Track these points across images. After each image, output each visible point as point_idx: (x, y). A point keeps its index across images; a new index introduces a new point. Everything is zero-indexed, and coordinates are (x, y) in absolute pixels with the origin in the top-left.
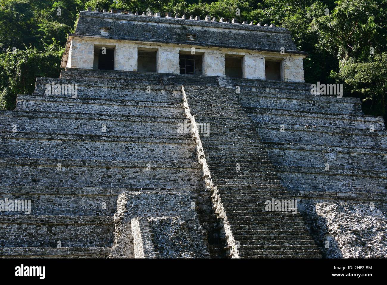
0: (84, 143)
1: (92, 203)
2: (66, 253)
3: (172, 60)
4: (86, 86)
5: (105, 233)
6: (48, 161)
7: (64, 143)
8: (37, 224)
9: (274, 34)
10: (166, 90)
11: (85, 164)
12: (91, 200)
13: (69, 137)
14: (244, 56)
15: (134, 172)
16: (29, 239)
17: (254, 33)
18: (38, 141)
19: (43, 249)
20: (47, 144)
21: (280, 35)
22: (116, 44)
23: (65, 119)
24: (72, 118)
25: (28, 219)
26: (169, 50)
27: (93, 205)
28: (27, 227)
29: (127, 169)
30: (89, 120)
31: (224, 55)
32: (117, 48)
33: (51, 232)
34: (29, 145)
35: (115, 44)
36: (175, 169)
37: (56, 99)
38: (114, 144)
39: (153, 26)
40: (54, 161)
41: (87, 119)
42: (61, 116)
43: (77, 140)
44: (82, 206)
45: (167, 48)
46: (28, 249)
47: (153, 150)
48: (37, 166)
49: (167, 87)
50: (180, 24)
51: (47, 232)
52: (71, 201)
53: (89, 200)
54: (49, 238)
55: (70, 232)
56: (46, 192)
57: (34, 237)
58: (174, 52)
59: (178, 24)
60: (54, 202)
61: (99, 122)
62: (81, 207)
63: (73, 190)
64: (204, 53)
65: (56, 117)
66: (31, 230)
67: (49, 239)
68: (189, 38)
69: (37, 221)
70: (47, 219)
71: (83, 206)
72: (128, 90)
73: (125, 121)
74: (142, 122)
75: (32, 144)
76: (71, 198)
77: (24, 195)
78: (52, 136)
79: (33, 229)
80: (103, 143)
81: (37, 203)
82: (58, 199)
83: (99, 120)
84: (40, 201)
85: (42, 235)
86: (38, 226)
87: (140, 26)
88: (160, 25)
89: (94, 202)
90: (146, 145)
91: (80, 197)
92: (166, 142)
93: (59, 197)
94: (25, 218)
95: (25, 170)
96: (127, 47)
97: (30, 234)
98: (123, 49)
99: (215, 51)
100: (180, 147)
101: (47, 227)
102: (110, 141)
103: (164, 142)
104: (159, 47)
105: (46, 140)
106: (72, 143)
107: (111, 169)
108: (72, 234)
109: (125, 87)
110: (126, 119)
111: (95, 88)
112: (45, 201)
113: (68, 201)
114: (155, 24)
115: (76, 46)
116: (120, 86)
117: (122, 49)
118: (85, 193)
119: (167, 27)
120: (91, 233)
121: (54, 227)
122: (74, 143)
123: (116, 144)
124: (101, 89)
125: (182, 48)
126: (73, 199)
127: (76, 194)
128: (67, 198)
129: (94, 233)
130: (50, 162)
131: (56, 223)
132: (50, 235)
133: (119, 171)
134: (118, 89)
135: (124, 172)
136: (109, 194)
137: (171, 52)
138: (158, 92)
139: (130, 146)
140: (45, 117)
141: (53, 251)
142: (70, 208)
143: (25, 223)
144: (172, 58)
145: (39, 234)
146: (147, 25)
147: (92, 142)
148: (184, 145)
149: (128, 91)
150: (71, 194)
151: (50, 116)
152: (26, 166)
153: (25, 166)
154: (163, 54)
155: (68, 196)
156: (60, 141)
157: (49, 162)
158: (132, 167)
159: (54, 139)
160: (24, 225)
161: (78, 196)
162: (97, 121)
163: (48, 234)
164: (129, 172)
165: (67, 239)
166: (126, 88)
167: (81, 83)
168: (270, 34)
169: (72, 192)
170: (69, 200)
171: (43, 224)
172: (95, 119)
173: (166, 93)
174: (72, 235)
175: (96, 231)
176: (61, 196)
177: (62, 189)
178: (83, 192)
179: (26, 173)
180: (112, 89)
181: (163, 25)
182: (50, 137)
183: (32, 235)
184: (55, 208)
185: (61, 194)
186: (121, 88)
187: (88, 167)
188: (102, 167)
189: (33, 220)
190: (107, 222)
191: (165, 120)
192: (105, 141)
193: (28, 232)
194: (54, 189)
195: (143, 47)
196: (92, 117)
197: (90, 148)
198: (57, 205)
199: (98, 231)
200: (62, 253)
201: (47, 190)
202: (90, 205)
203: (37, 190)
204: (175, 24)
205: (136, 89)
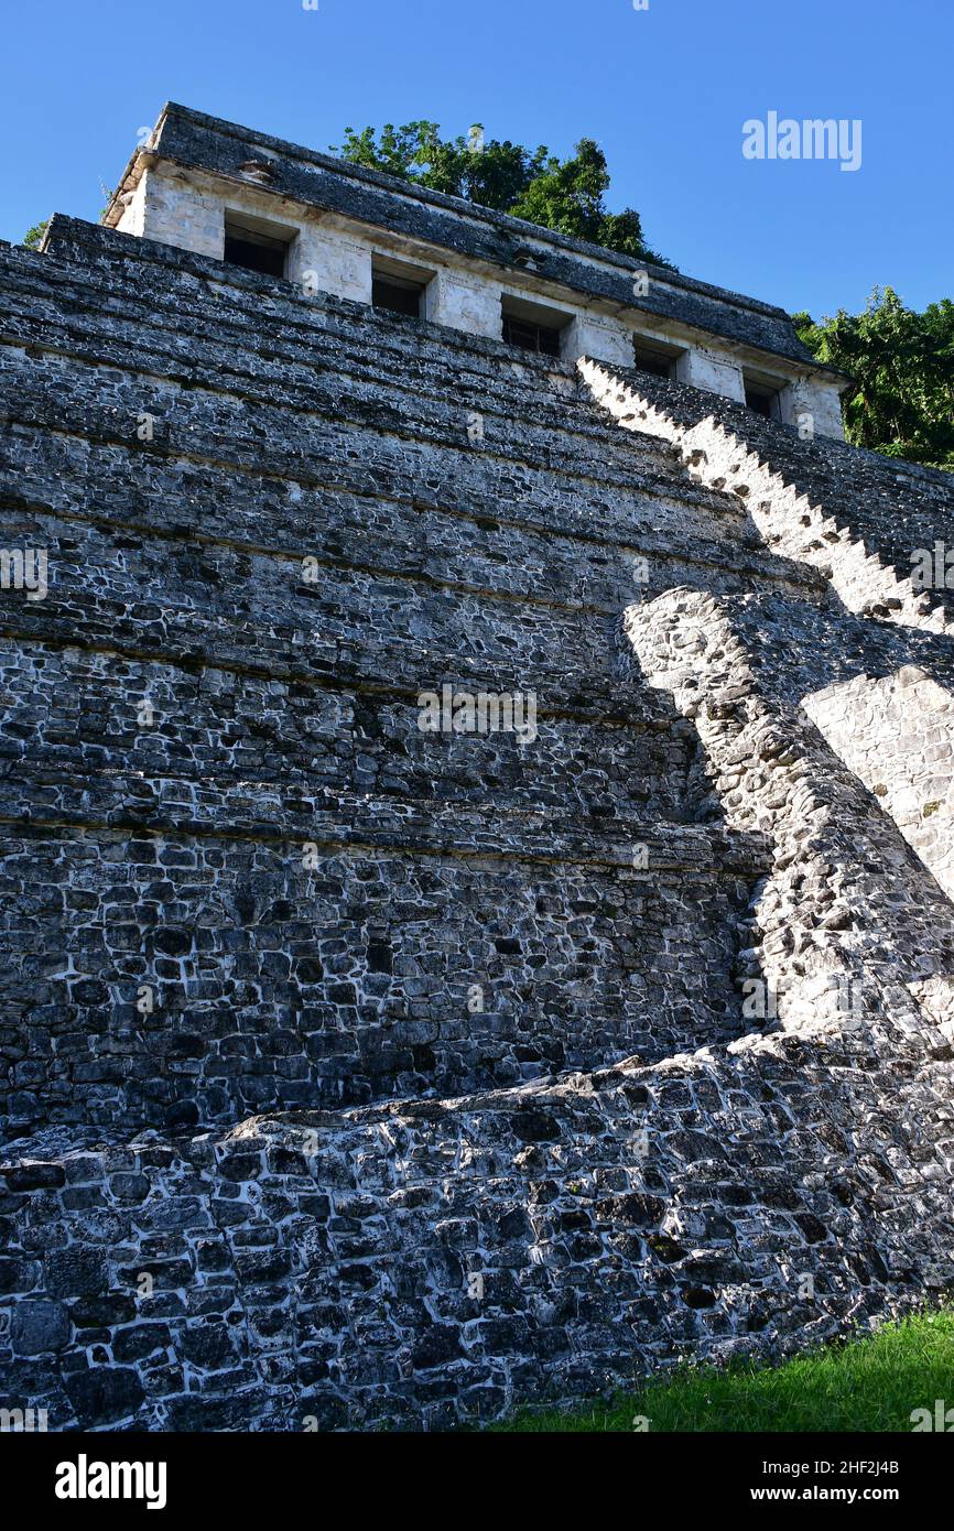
0: (335, 429)
1: (506, 629)
2: (548, 844)
3: (481, 318)
4: (250, 290)
5: (646, 770)
6: (218, 444)
7: (252, 412)
8: (291, 678)
9: (748, 313)
10: (526, 365)
11: (389, 488)
12: (502, 619)
13: (272, 389)
14: (685, 350)
15: (592, 560)
16: (258, 760)
17: (696, 296)
18: (135, 377)
19: (410, 809)
20: (177, 400)
21: (765, 318)
22: (302, 227)
23: (220, 347)
24: (249, 348)
25: (240, 642)
26: (471, 283)
27: (513, 643)
28: (238, 690)
29: (561, 542)
30: (318, 372)
31: (630, 337)
32: (303, 237)
33: (375, 731)
34: (91, 387)
35: (297, 225)
36: (734, 572)
37: (150, 291)
38: (456, 457)
39: (409, 206)
40: (245, 449)
41: (308, 364)
42: (200, 328)
43: (305, 410)
44: (463, 636)
45: (463, 275)
46: (311, 800)
47: (606, 507)
48: (166, 455)
49: (530, 357)
50: (490, 222)
51: (354, 728)
52: (409, 607)
53: (493, 616)
54: (375, 767)
55: (477, 745)
56: (280, 540)
57: (287, 748)
58: (485, 292)
59: (483, 220)
60: (324, 598)
61: (356, 384)
62: (464, 643)
63: (410, 557)
64: (573, 317)
65: (180, 329)
66: (262, 708)
67: (376, 773)
68: (526, 262)
69: (289, 658)
70: (344, 655)
71: (472, 639)
72: (400, 338)
73: (453, 402)
74: (513, 419)
75: (104, 385)
76: (406, 594)
77: (163, 536)
78: (199, 369)
79: (274, 701)
80: (412, 444)
81: (239, 592)
82: (345, 588)
83: (355, 377)
84: (253, 582)
85: (331, 746)
86: (297, 691)
87: (370, 195)
88: (431, 208)
89: (515, 628)
90: (574, 483)
91: (447, 593)
92: (644, 488)
93: (345, 578)
94: (220, 636)
95: (105, 462)
96: (337, 241)
97: (262, 731)
98: (326, 246)
99: (606, 319)
100: (695, 515)
101: (352, 704)
102: (440, 443)
103: (637, 488)
104: (440, 269)
105: (170, 384)
106: (288, 419)
107: (497, 529)
108: (491, 756)
109: (388, 323)
110: (457, 398)
111: (282, 304)
112: (282, 588)
113: (396, 607)
114: (416, 203)
115: (161, 197)
116: (375, 317)
117: (320, 244)
118: (470, 581)
119: (452, 220)
120: (581, 763)
121: (386, 708)
122: (296, 419)
123: (464, 458)
124: (304, 311)
125: (508, 287)
126: (416, 599)
127: (426, 577)
128: (385, 591)
129: (593, 763)
130: (232, 448)
131: (396, 685)
132: (374, 750)
133: (533, 545)
134: (367, 327)
135: (551, 552)
136: (578, 603)
137: (476, 291)
138: (501, 365)
139: (519, 475)
140: (134, 320)
141: (466, 823)
142: (410, 637)
143: (225, 666)
144: (480, 311)
145: (311, 738)
146: (392, 202)
147: (368, 433)
148: (705, 512)
149: (403, 342)
150: (406, 575)
151: (156, 318)
152: (113, 448)
153: (104, 442)
154: (451, 291)
155: (390, 582)
156: (233, 399)
157: (223, 447)
158: (582, 537)
159: (205, 385)
160: (218, 674)
161: (437, 587)
162: (347, 380)
163: (359, 740)
164: (574, 556)
165: (469, 783)
166: (394, 329)
167: (230, 275)
168: (740, 311)
169: (409, 564)
170: (397, 600)
171: (330, 684)
172: (342, 372)
173: (527, 375)
174: (493, 765)
175: (605, 756)
176: (357, 576)
177: (359, 542)
178: (459, 572)
179: (115, 474)
180: (345, 322)
181: (440, 211)
182: (186, 371)
183: (274, 738)
184: (338, 627)
185: (358, 567)
186: (376, 324)
187: (401, 502)
188: (463, 512)
189: (272, 654)
190: (647, 714)
191: (594, 430)
192: (421, 438)
193: (247, 720)
194: (319, 537)
195: (388, 253)
196: (328, 360)
197: (365, 453)
198: (343, 617)
199: (615, 753)
200: (523, 840)
201: (282, 533)
202: (501, 639)
203: (233, 525)
204: (476, 218)
205: (428, 338)
